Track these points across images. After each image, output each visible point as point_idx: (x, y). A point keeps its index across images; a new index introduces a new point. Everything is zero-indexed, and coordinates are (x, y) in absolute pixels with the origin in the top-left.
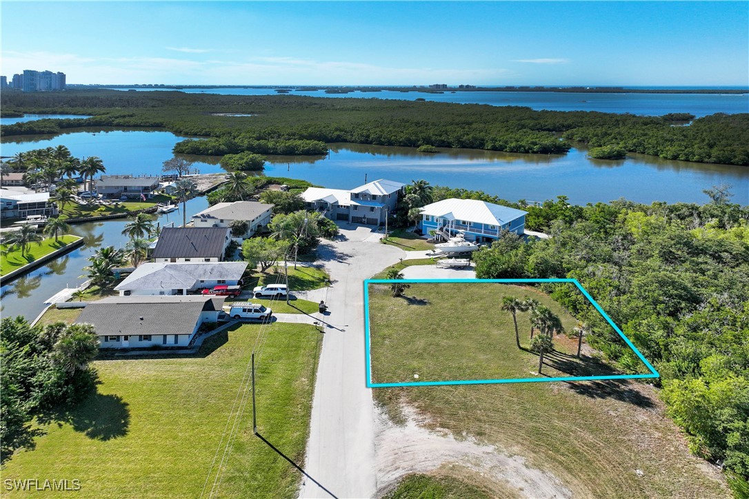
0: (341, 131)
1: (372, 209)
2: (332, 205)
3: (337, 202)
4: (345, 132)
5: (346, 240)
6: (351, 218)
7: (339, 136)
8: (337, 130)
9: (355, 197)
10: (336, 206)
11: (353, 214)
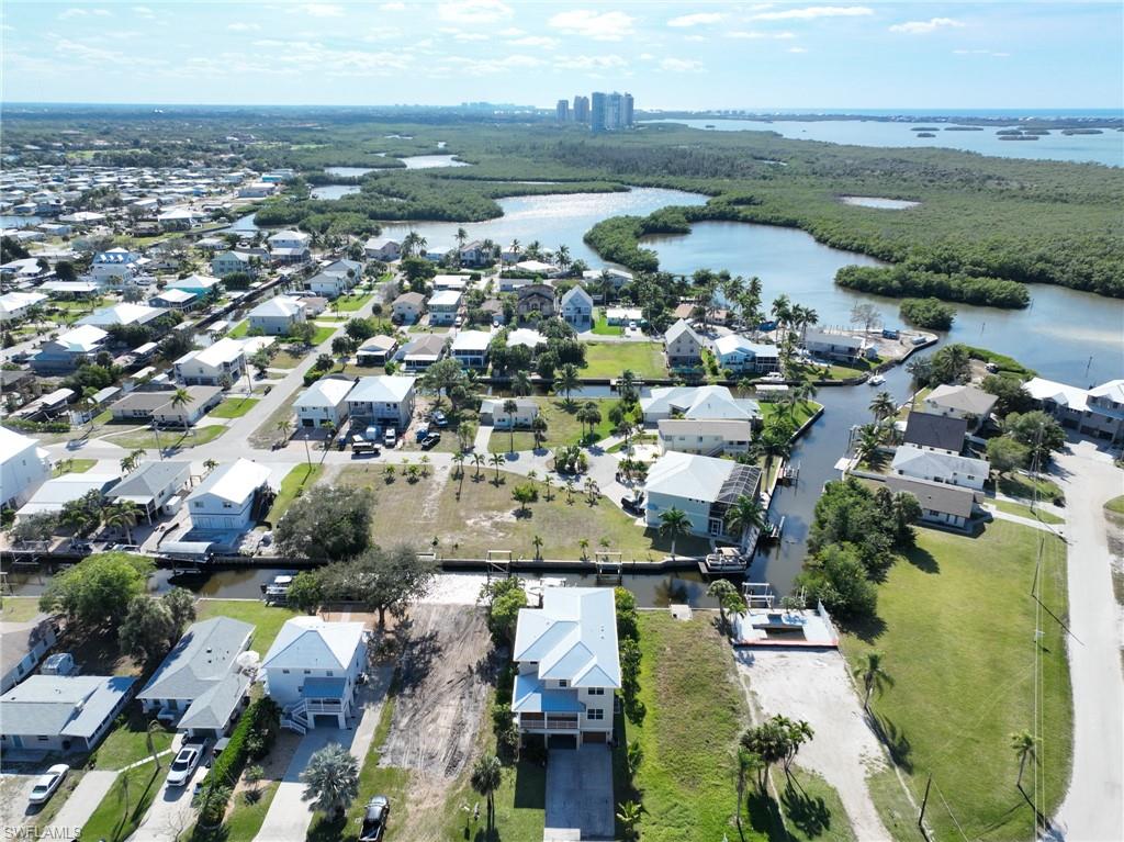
0: (1048, 261)
1: (1110, 420)
2: (1061, 407)
3: (1067, 404)
4: (1053, 263)
5: (1072, 454)
6: (1080, 427)
7: (1042, 272)
8: (1041, 258)
9: (1093, 401)
10: (1065, 408)
11: (1085, 422)
